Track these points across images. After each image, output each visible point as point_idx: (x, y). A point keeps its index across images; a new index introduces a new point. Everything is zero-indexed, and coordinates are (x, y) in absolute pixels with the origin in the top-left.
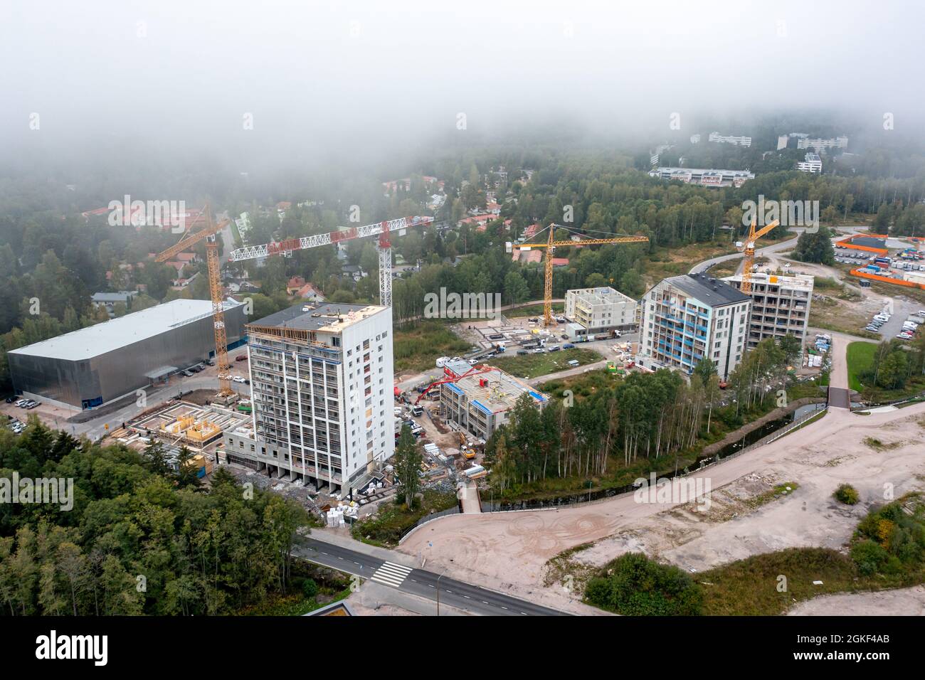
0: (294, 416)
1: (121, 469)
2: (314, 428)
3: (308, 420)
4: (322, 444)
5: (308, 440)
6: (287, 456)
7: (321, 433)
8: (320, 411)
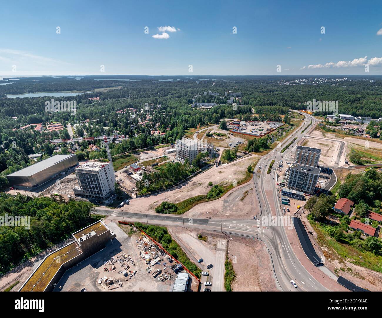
0: (89, 184)
1: (45, 202)
2: (94, 186)
3: (93, 184)
4: (97, 189)
5: (94, 189)
6: (89, 193)
7: (96, 187)
8: (95, 182)
